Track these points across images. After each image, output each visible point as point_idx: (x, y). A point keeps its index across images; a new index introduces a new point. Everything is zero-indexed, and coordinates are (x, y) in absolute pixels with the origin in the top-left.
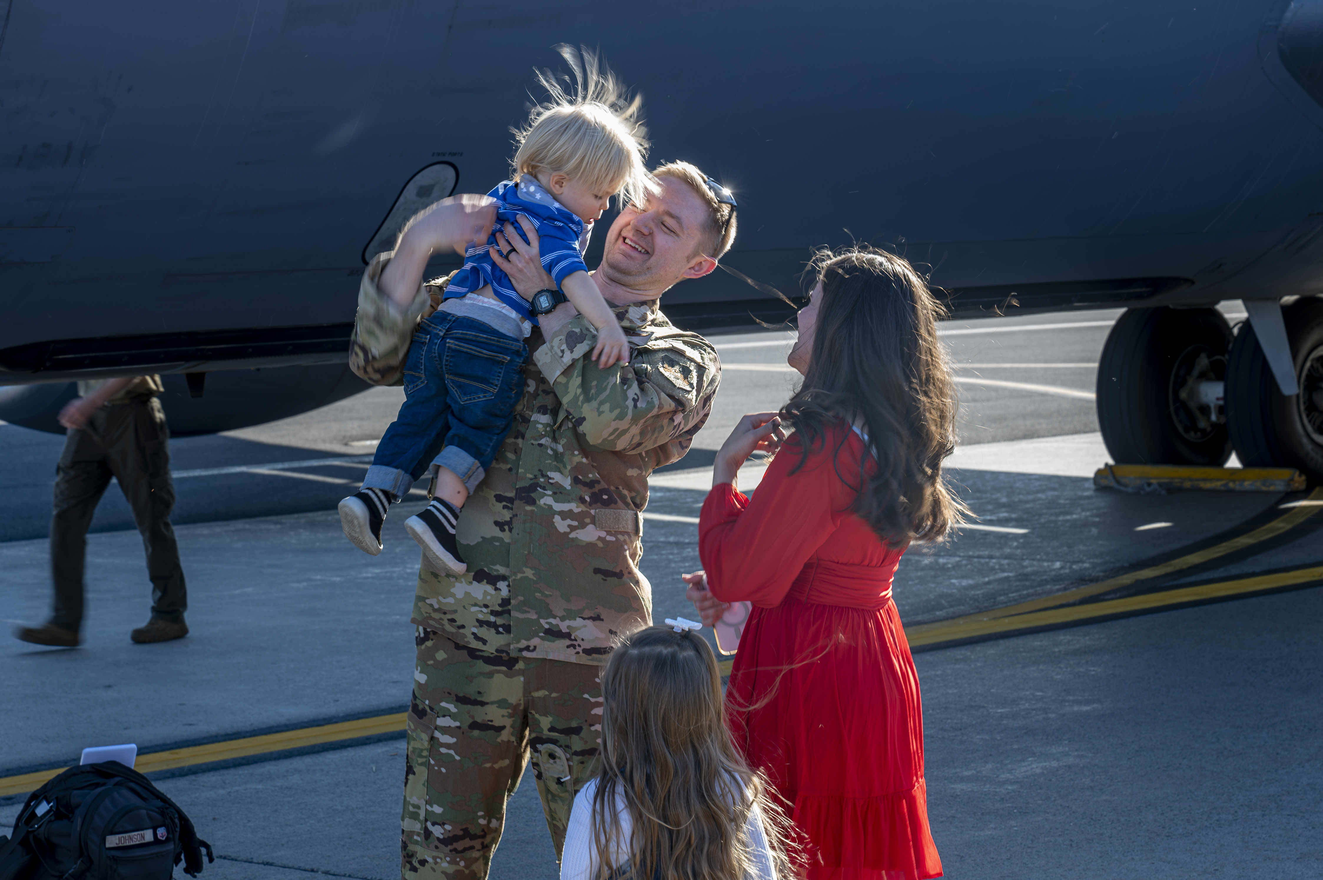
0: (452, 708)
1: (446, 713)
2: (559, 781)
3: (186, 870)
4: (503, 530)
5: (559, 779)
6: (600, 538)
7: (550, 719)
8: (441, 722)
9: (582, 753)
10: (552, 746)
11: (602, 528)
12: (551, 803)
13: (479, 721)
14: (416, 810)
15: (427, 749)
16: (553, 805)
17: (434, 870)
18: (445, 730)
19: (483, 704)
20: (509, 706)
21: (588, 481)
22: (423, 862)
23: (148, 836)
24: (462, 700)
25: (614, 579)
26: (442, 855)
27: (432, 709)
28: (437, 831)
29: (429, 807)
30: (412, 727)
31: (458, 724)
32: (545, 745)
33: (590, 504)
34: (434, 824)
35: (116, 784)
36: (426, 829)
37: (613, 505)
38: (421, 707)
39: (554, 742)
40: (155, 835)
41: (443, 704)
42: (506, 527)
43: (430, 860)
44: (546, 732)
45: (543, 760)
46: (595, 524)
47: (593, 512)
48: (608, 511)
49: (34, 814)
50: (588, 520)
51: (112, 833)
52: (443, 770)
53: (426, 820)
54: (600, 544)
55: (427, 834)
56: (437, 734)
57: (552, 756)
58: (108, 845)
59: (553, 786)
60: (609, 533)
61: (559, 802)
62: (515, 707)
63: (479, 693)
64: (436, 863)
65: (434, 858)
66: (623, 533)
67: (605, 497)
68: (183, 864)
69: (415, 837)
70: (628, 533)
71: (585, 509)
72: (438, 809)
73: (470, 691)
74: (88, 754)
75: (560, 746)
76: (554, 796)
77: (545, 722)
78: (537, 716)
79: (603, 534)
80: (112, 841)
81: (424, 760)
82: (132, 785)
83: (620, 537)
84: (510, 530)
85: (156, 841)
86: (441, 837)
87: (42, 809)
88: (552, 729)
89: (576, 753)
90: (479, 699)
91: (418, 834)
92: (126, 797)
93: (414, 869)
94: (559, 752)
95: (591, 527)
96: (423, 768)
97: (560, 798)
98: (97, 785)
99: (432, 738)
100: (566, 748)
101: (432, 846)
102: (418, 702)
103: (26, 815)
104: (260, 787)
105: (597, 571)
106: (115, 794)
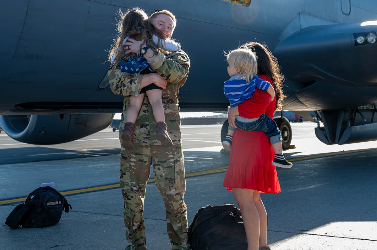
0: (134, 156)
1: (133, 158)
2: (161, 176)
3: (65, 211)
4: (145, 112)
5: (161, 175)
6: (170, 112)
7: (158, 159)
8: (132, 160)
9: (167, 167)
10: (159, 166)
11: (171, 109)
12: (159, 182)
13: (141, 159)
14: (128, 184)
15: (129, 167)
16: (159, 183)
17: (135, 199)
18: (133, 162)
19: (142, 155)
20: (148, 156)
21: (166, 97)
22: (132, 197)
23: (57, 203)
24: (136, 154)
25: (174, 122)
26: (137, 194)
27: (129, 157)
28: (135, 188)
29: (131, 183)
30: (123, 162)
31: (136, 160)
32: (157, 166)
33: (167, 103)
34: (133, 187)
35: (49, 191)
36: (132, 188)
37: (173, 103)
38: (125, 157)
39: (159, 165)
40: (59, 203)
41: (132, 155)
42: (146, 112)
43: (134, 196)
44: (157, 163)
45: (156, 170)
46: (169, 108)
47: (168, 105)
48: (171, 105)
49: (30, 198)
50: (167, 108)
51: (49, 202)
52: (133, 172)
53: (131, 186)
54: (170, 114)
55: (132, 190)
56: (131, 163)
57: (159, 169)
58: (48, 205)
59: (159, 177)
60: (172, 110)
61: (161, 181)
62: (149, 156)
63: (140, 152)
64: (136, 197)
65: (135, 195)
66: (175, 110)
67: (171, 101)
68: (64, 210)
69: (129, 191)
70: (177, 110)
71: (165, 105)
72: (134, 183)
73: (138, 152)
74: (43, 185)
75: (161, 166)
76: (160, 180)
77: (156, 160)
78: (154, 158)
79: (171, 111)
80: (49, 204)
81: (128, 170)
82: (53, 191)
83: (175, 111)
84: (148, 112)
85: (59, 204)
86: (136, 190)
87: (32, 197)
88: (158, 162)
89: (165, 168)
90: (140, 154)
91: (130, 190)
92: (52, 194)
93: (130, 199)
94: (161, 167)
95: (168, 109)
96: (128, 172)
97: (161, 180)
98: (45, 191)
99: (130, 164)
100: (162, 166)
101: (134, 192)
102: (124, 155)
103: (28, 199)
104: (76, 199)
105: (170, 120)
106: (49, 193)
